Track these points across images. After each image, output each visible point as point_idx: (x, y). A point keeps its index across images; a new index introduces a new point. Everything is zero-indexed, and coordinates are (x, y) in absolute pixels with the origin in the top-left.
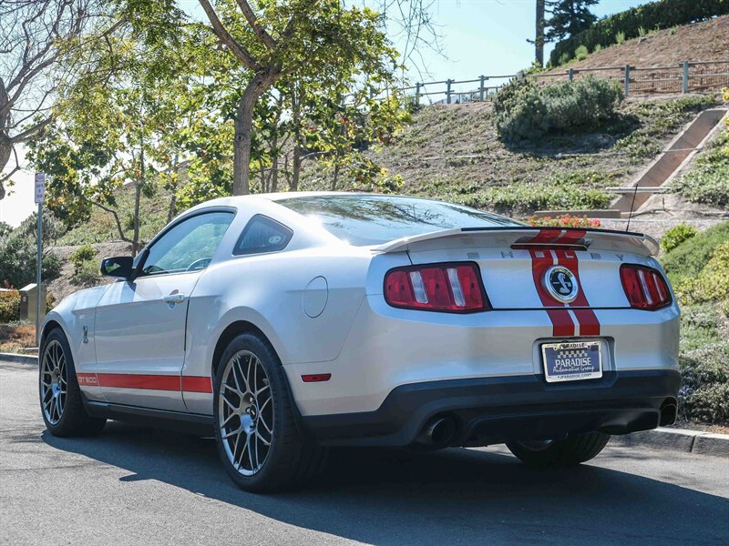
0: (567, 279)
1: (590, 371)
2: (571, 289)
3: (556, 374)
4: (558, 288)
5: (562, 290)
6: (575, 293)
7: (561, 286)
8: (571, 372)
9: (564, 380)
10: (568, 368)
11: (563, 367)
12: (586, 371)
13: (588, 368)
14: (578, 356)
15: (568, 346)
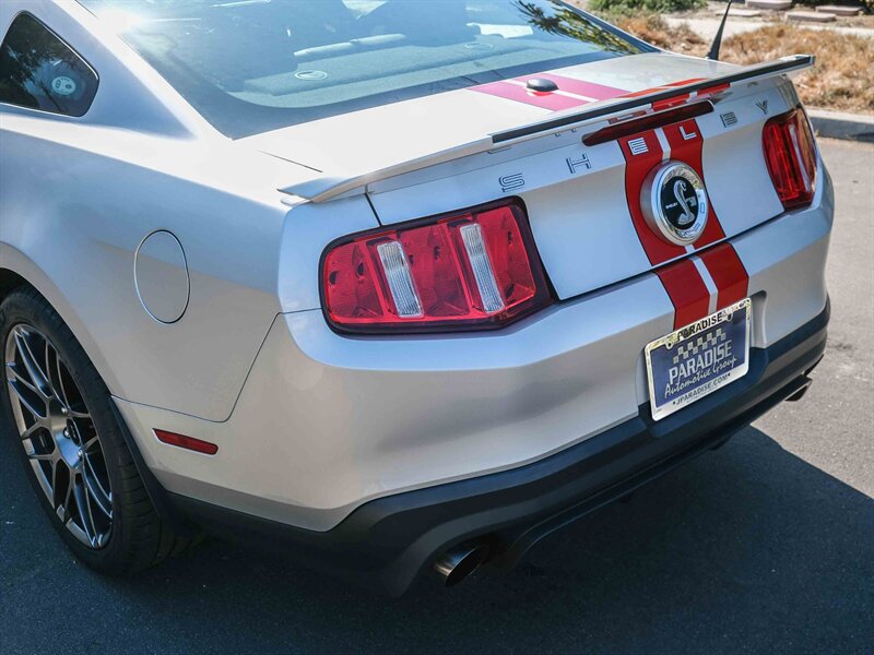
0: (690, 192)
1: (729, 368)
2: (695, 210)
3: (671, 397)
4: (672, 216)
5: (683, 219)
6: (702, 219)
7: (679, 210)
8: (698, 384)
9: (685, 404)
10: (690, 378)
11: (683, 380)
12: (721, 372)
13: (727, 363)
14: (710, 347)
15: (692, 330)
